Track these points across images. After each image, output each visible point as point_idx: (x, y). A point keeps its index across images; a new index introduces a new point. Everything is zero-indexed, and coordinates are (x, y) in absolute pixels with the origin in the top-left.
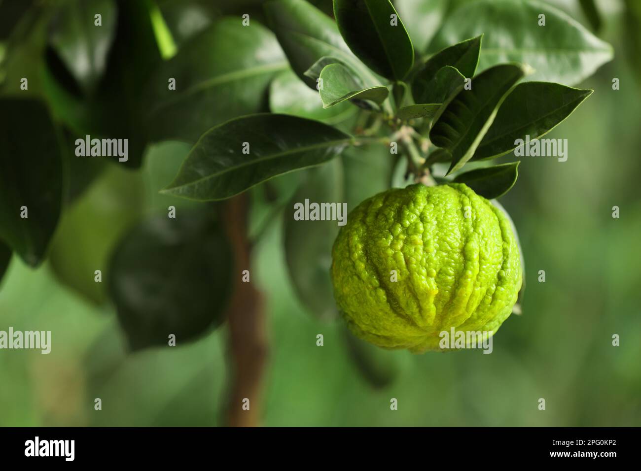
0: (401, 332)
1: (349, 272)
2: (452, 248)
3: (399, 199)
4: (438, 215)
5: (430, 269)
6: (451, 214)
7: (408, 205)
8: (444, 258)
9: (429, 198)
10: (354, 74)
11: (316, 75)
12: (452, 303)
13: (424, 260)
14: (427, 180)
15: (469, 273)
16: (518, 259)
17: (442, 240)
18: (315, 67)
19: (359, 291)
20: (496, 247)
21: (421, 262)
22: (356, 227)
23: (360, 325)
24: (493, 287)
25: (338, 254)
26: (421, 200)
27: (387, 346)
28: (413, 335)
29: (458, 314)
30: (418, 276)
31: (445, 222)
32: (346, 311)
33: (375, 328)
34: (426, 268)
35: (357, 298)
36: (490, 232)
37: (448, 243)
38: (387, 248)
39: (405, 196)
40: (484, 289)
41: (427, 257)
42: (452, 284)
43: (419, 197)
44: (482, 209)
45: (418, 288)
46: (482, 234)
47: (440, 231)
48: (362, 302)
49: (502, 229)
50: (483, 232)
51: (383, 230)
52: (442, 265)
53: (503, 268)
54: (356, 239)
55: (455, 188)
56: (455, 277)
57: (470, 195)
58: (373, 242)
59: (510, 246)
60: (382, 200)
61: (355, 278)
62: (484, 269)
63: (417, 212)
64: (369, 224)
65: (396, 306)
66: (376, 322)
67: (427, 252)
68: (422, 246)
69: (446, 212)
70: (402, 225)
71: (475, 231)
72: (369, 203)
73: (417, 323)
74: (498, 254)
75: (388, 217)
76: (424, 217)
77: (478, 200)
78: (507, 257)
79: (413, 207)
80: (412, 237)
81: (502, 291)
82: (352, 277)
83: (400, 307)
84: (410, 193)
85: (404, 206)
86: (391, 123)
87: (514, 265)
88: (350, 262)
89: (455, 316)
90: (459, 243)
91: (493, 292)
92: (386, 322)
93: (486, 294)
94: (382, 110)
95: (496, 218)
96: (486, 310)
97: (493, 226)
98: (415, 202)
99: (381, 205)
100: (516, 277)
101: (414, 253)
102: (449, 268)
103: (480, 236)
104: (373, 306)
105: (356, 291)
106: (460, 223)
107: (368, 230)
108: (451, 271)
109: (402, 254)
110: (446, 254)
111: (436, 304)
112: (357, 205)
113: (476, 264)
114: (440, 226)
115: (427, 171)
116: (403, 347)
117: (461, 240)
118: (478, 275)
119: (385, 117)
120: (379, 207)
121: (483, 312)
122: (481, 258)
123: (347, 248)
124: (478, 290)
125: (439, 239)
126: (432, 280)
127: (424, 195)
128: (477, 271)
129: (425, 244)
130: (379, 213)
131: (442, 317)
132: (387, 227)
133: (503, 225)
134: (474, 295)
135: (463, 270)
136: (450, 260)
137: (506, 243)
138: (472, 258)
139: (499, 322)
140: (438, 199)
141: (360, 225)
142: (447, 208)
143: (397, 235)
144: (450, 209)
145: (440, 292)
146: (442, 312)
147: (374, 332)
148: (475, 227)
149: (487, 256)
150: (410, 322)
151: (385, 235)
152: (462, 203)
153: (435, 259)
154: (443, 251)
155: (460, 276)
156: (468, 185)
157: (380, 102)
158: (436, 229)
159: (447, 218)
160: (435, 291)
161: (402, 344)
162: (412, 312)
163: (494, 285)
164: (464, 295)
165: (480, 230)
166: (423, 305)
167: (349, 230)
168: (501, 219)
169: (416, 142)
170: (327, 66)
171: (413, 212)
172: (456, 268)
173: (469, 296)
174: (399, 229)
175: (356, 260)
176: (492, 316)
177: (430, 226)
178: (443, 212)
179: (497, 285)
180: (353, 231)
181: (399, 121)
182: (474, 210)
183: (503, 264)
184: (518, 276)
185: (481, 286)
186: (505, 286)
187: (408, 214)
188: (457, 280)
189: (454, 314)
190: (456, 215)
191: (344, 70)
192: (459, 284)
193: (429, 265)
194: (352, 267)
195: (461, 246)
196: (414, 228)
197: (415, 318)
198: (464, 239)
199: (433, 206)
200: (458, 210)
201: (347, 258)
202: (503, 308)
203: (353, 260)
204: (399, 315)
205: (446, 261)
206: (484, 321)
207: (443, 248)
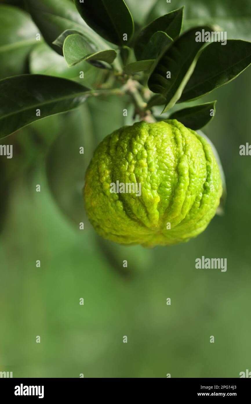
0: (134, 232)
1: (97, 190)
2: (168, 167)
3: (129, 134)
4: (157, 144)
5: (153, 184)
6: (166, 142)
7: (135, 137)
8: (163, 175)
9: (150, 132)
10: (91, 42)
11: (61, 43)
12: (171, 208)
13: (149, 177)
14: (149, 119)
15: (182, 185)
16: (218, 173)
17: (160, 162)
18: (61, 38)
19: (103, 203)
20: (201, 165)
21: (147, 179)
22: (103, 158)
23: (104, 229)
24: (200, 194)
25: (90, 178)
26: (144, 133)
27: (124, 242)
28: (143, 233)
29: (175, 216)
30: (145, 190)
31: (162, 148)
32: (94, 219)
33: (115, 230)
34: (150, 183)
35: (102, 209)
36: (196, 154)
37: (165, 163)
38: (126, 172)
39: (133, 131)
40: (194, 197)
41: (151, 175)
42: (169, 194)
43: (143, 131)
44: (190, 138)
45: (145, 198)
46: (190, 155)
47: (159, 155)
48: (105, 211)
49: (205, 151)
50: (191, 154)
51: (122, 158)
52: (162, 180)
53: (207, 181)
54: (104, 167)
55: (169, 123)
56: (172, 189)
57: (180, 127)
58: (118, 169)
59: (212, 164)
60: (118, 135)
61: (102, 194)
62: (193, 181)
63: (142, 142)
64: (112, 155)
65: (130, 213)
66: (116, 225)
67: (151, 172)
68: (147, 168)
69: (163, 141)
70: (133, 154)
71: (185, 154)
72: (109, 138)
73: (145, 223)
74: (203, 170)
75: (123, 148)
76: (147, 146)
77: (186, 131)
78: (210, 172)
79: (139, 139)
80: (140, 161)
81: (207, 198)
82: (99, 194)
83: (133, 214)
84: (136, 129)
85: (133, 138)
86: (120, 78)
87: (216, 178)
88: (99, 183)
89: (174, 217)
90: (173, 163)
91: (201, 198)
92: (123, 225)
93: (196, 200)
94: (113, 69)
95: (201, 144)
96: (196, 212)
97: (199, 150)
98: (140, 135)
99: (118, 139)
100: (218, 187)
101: (142, 173)
102: (167, 182)
103: (189, 157)
104: (113, 213)
105: (101, 204)
106: (174, 149)
107: (112, 159)
108: (169, 184)
109: (134, 174)
110: (164, 172)
111: (158, 209)
112: (102, 141)
113: (187, 178)
114: (159, 151)
115: (148, 112)
116: (137, 243)
117: (175, 161)
118: (189, 186)
119: (116, 74)
120: (117, 141)
121: (194, 214)
122: (190, 173)
123: (97, 173)
124: (189, 197)
125: (158, 161)
126: (155, 192)
127: (147, 129)
128: (188, 183)
129: (149, 166)
130: (118, 145)
131: (164, 219)
132: (124, 156)
133: (206, 148)
134: (186, 201)
135: (178, 183)
136: (167, 176)
137: (209, 162)
138: (184, 174)
139: (207, 221)
140: (157, 132)
141: (106, 156)
142: (163, 138)
143: (130, 161)
144: (166, 139)
145: (161, 200)
146: (164, 215)
147: (114, 233)
148: (185, 150)
149: (195, 172)
150: (141, 224)
151: (124, 162)
152: (174, 133)
153: (156, 176)
154: (162, 170)
155: (176, 188)
156: (179, 121)
157: (110, 62)
158: (156, 154)
159: (164, 145)
160: (158, 199)
161: (136, 241)
162: (142, 217)
163: (201, 193)
164: (179, 201)
165: (189, 153)
166: (149, 211)
167: (98, 160)
168: (204, 144)
169: (140, 91)
170: (69, 36)
171: (139, 142)
172: (172, 182)
173: (183, 202)
174: (131, 157)
175: (104, 182)
176: (201, 216)
177: (151, 152)
178: (161, 141)
179: (203, 193)
180: (101, 161)
181: (126, 76)
182: (184, 139)
183: (207, 177)
184: (219, 186)
185: (191, 195)
186: (209, 194)
187: (136, 144)
188: (173, 191)
189: (172, 216)
190: (170, 143)
191: (82, 39)
192: (175, 193)
193: (153, 181)
194: (99, 188)
195: (175, 166)
196: (141, 154)
197: (144, 221)
198: (177, 160)
199: (153, 137)
200: (172, 139)
201: (97, 181)
202: (208, 210)
203: (102, 182)
204: (132, 219)
205: (164, 177)
206: (196, 220)
207: (162, 168)
